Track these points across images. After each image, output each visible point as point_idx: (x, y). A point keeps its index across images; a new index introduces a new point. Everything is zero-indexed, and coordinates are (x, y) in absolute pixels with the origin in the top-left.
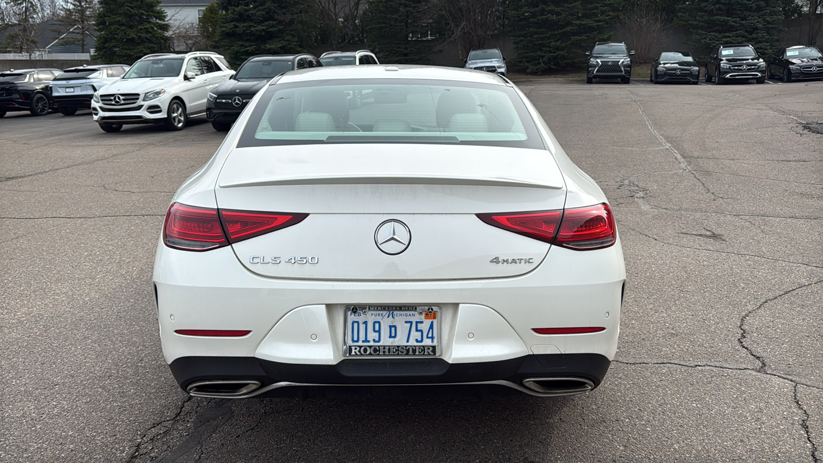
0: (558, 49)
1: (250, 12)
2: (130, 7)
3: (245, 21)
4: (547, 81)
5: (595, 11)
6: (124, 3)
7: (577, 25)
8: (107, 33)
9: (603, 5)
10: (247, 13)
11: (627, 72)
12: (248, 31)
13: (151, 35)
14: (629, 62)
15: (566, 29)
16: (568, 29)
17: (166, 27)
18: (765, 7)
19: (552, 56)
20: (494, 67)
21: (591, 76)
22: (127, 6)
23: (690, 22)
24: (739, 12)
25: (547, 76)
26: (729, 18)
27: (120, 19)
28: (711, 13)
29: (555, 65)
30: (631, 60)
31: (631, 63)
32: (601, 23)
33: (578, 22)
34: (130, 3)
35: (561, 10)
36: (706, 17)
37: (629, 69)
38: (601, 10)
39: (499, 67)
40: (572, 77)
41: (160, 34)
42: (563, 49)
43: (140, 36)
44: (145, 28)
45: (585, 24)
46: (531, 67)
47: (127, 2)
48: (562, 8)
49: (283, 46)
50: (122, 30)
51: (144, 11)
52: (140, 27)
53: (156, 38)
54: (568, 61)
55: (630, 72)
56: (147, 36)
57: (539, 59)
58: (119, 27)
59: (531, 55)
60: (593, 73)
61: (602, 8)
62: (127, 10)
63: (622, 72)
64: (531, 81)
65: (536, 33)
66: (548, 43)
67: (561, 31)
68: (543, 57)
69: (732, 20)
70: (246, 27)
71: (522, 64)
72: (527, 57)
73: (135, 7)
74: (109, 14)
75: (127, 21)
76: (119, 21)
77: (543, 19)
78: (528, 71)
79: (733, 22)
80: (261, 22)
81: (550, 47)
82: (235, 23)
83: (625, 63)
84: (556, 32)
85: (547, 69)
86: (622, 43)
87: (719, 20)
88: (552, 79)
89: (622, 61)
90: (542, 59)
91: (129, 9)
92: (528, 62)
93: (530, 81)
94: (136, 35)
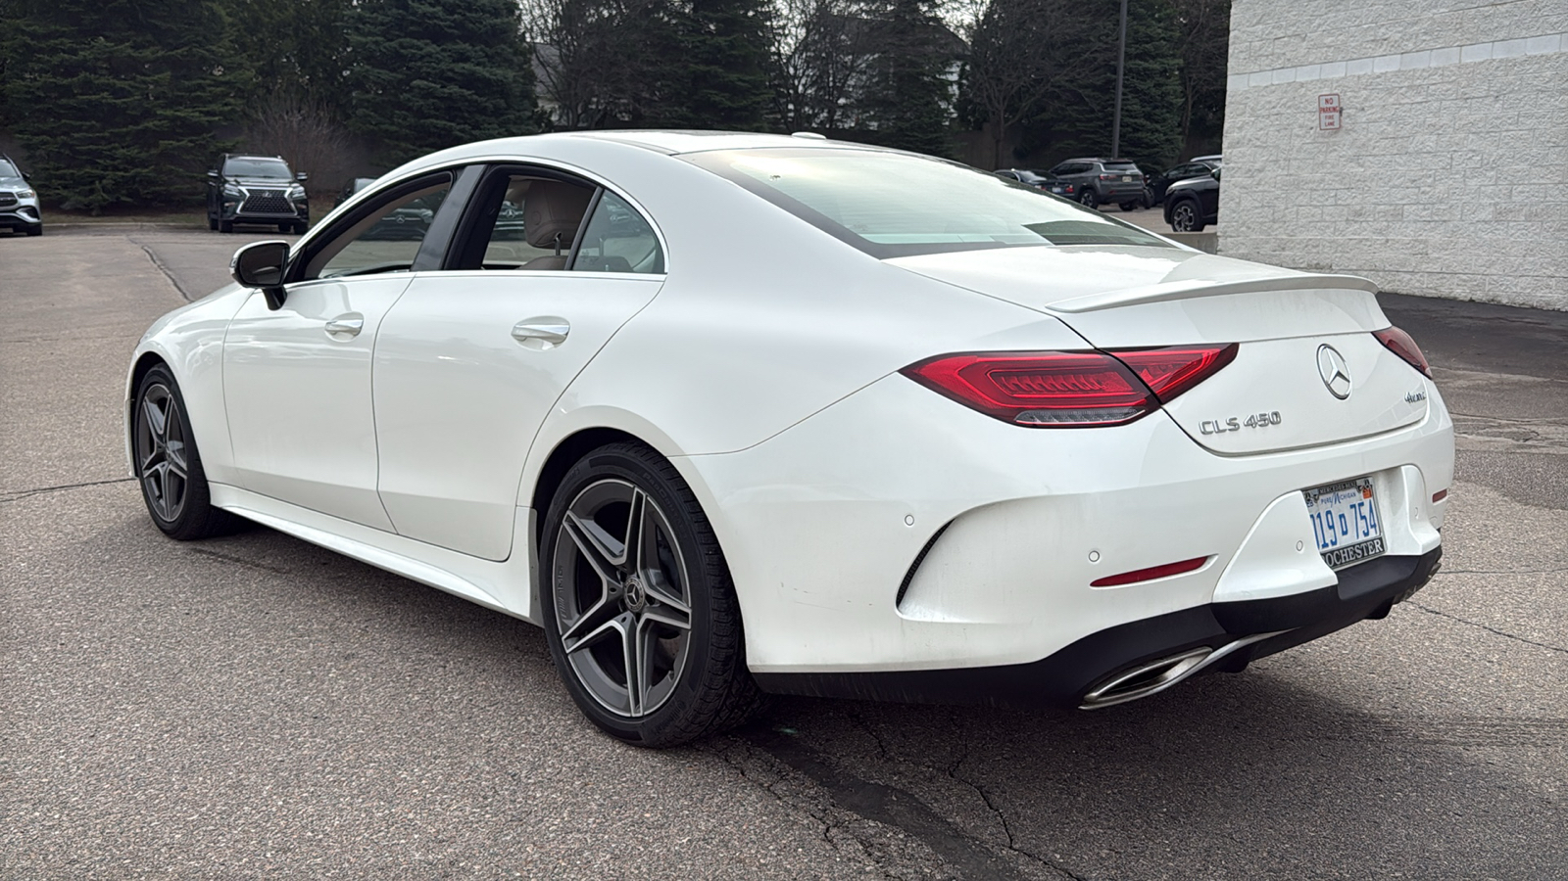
0: (132, 162)
4: (121, 228)
5: (199, 93)
7: (166, 118)
9: (213, 83)
11: (302, 212)
14: (303, 194)
15: (146, 124)
16: (150, 125)
18: (506, 109)
19: (123, 177)
20: (11, 194)
21: (232, 218)
23: (383, 127)
24: (466, 115)
25: (117, 219)
26: (453, 124)
28: (420, 114)
29: (128, 196)
30: (306, 191)
31: (306, 194)
32: (217, 118)
33: (169, 112)
35: (130, 85)
36: (411, 120)
37: (304, 207)
38: (210, 92)
39: (22, 196)
40: (173, 221)
42: (143, 164)
45: (184, 117)
46: (74, 198)
48: (132, 83)
54: (157, 188)
55: (307, 213)
57: (92, 183)
59: (72, 174)
60: (235, 213)
61: (213, 88)
63: (293, 212)
64: (84, 227)
65: (79, 129)
66: (109, 150)
67: (135, 128)
68: (101, 178)
69: (458, 127)
71: (52, 192)
72: (62, 177)
77: (90, 101)
78: (66, 206)
79: (459, 130)
81: (114, 159)
83: (296, 195)
84: (125, 130)
85: (112, 203)
86: (276, 157)
87: (435, 127)
88: (128, 223)
89: (289, 190)
90: (100, 182)
92: (65, 187)
93: (80, 227)
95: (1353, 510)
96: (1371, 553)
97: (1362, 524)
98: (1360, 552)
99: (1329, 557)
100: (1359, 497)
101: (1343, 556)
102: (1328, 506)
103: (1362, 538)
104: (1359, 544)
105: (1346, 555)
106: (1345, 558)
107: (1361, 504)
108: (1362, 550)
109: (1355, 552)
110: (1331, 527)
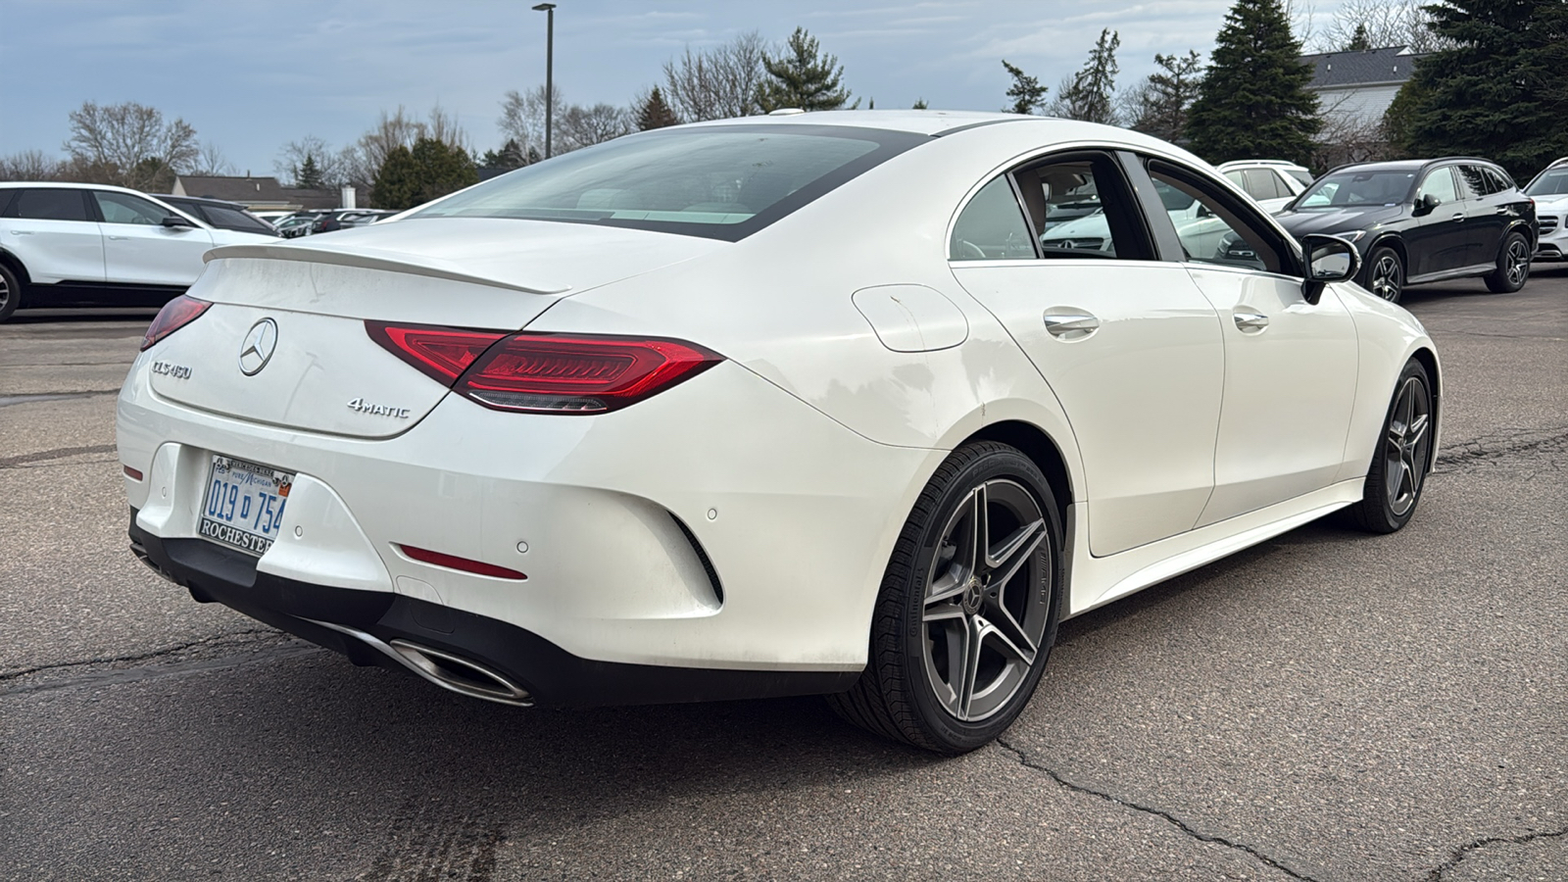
1: (1480, 86)
2: (1249, 91)
3: (1467, 106)
6: (1241, 84)
8: (1202, 140)
10: (1472, 90)
12: (1470, 126)
13: (1280, 141)
17: (1313, 127)
22: (1244, 89)
27: (1227, 113)
34: (1251, 85)
41: (1300, 137)
43: (1260, 143)
44: (1272, 130)
47: (1246, 82)
49: (1545, 152)
50: (1228, 134)
51: (1273, 98)
52: (1263, 127)
53: (1291, 146)
56: (1274, 143)
58: (1223, 128)
62: (1244, 96)
70: (1466, 116)
73: (1259, 89)
74: (1211, 106)
75: (1240, 117)
76: (1225, 117)
80: (1497, 106)
82: (1445, 109)
91: (1248, 94)
94: (1252, 142)
95: (262, 499)
96: (258, 550)
97: (265, 517)
98: (247, 541)
99: (215, 527)
100: (272, 490)
101: (228, 534)
102: (236, 481)
103: (259, 531)
104: (251, 534)
105: (232, 535)
106: (230, 537)
107: (273, 499)
108: (250, 541)
109: (241, 538)
110: (233, 503)
